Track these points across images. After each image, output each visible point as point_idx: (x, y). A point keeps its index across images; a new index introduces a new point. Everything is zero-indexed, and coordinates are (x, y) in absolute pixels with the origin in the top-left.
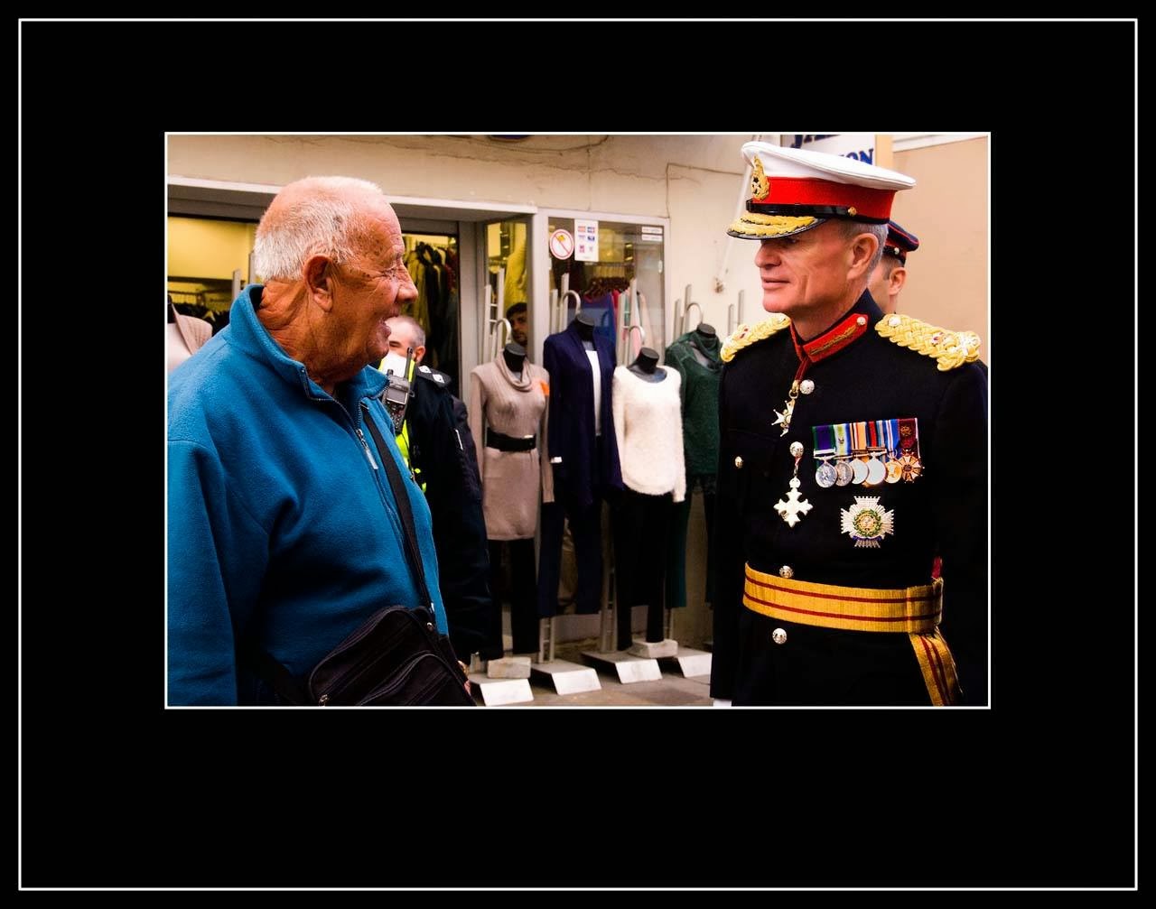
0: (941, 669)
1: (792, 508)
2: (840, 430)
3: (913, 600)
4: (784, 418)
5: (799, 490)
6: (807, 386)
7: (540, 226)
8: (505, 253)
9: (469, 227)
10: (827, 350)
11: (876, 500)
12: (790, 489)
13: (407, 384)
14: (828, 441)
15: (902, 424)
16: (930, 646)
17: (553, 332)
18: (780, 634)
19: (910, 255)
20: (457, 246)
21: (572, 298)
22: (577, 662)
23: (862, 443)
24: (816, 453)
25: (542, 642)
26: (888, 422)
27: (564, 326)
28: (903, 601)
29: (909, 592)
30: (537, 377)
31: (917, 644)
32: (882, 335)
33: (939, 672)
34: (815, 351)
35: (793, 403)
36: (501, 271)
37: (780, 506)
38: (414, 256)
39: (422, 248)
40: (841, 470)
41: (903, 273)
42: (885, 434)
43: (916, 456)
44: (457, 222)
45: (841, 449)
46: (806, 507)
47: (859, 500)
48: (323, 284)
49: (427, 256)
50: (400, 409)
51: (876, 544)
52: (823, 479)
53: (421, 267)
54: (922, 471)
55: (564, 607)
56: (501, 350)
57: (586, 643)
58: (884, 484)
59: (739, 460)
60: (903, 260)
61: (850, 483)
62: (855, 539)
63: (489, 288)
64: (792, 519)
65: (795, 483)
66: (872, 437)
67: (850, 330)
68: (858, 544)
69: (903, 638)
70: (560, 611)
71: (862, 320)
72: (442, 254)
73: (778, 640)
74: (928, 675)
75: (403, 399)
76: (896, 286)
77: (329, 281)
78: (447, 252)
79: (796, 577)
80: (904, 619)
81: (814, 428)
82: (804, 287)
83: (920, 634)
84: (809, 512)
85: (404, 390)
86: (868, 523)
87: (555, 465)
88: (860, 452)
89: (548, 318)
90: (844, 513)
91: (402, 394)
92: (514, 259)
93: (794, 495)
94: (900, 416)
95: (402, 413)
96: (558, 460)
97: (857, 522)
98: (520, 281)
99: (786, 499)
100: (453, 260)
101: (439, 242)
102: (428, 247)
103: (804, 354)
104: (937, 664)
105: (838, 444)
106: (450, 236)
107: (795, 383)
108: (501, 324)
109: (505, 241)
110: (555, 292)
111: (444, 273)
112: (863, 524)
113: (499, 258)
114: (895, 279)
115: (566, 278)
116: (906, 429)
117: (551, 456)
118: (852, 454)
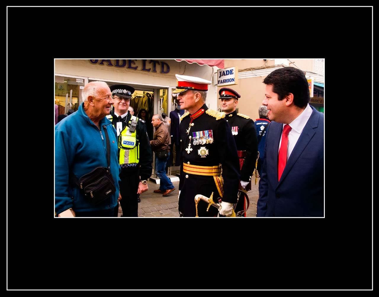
0: (220, 183)
1: (189, 150)
2: (197, 133)
3: (214, 169)
4: (188, 131)
5: (190, 146)
6: (193, 124)
7: (170, 90)
8: (164, 95)
9: (156, 90)
10: (196, 117)
11: (205, 147)
12: (189, 146)
13: (136, 122)
14: (195, 135)
15: (209, 131)
16: (217, 178)
17: (172, 111)
18: (187, 176)
19: (239, 99)
20: (154, 93)
21: (176, 104)
22: (175, 176)
23: (202, 135)
24: (193, 138)
25: (168, 171)
26: (207, 131)
27: (174, 110)
28: (212, 169)
29: (214, 167)
30: (168, 120)
31: (215, 178)
32: (207, 113)
33: (219, 184)
34: (194, 117)
35: (190, 128)
36: (162, 99)
37: (187, 149)
38: (146, 95)
39: (147, 94)
40: (197, 141)
41: (237, 102)
42: (206, 134)
43: (212, 138)
44: (154, 89)
45: (198, 137)
46: (191, 150)
47: (201, 147)
48: (92, 101)
49: (148, 95)
50: (134, 127)
51: (205, 157)
52: (194, 144)
53: (147, 97)
54: (213, 141)
55: (173, 165)
56: (161, 114)
57: (177, 172)
58: (206, 144)
59: (181, 140)
60: (238, 100)
61: (199, 144)
62: (201, 156)
63: (159, 102)
64: (189, 152)
65: (190, 144)
66: (204, 134)
67: (200, 112)
68: (202, 157)
69: (212, 177)
70: (172, 165)
71: (203, 110)
72: (151, 95)
73: (186, 177)
74: (217, 184)
75: (135, 125)
76: (236, 104)
77: (93, 101)
78: (152, 95)
79: (190, 164)
80: (212, 173)
81: (193, 133)
82: (186, 103)
83: (215, 176)
84: (192, 151)
85: (135, 123)
86: (203, 152)
87: (171, 137)
88: (201, 137)
89: (171, 108)
90: (198, 150)
91: (135, 124)
92: (165, 96)
93: (189, 147)
94: (209, 130)
95: (135, 128)
96: (172, 136)
97: (201, 152)
98: (166, 101)
99: (188, 148)
100: (153, 96)
101: (151, 93)
102: (149, 94)
103: (192, 118)
104: (219, 182)
105: (197, 136)
106: (153, 91)
107: (190, 124)
108: (161, 109)
109: (164, 93)
110: (172, 103)
111: (152, 98)
112: (202, 153)
113: (163, 96)
114: (236, 103)
115: (175, 100)
116: (210, 133)
117: (171, 135)
118: (200, 138)
